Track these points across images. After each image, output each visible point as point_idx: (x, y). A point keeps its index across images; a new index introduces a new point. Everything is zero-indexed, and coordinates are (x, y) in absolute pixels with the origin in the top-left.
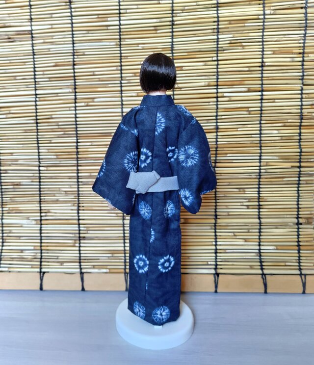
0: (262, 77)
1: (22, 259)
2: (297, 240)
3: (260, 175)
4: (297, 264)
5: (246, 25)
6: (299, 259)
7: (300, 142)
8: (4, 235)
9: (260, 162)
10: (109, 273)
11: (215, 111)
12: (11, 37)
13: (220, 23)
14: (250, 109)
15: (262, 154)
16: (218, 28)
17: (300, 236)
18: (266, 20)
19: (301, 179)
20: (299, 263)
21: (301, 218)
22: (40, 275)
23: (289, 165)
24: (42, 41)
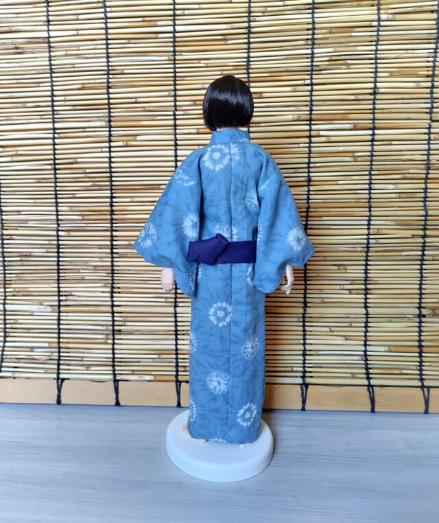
0: (374, 109)
1: (32, 360)
2: (418, 338)
3: (368, 247)
4: (418, 372)
5: (353, 34)
6: (421, 366)
7: (425, 201)
8: (7, 326)
9: (369, 229)
10: (155, 381)
11: (307, 155)
12: (20, 46)
13: (316, 32)
14: (356, 154)
15: (372, 218)
16: (313, 39)
17: (423, 334)
18: (381, 28)
19: (426, 253)
20: (421, 370)
21: (424, 308)
22: (58, 383)
23: (409, 233)
24: (64, 53)
